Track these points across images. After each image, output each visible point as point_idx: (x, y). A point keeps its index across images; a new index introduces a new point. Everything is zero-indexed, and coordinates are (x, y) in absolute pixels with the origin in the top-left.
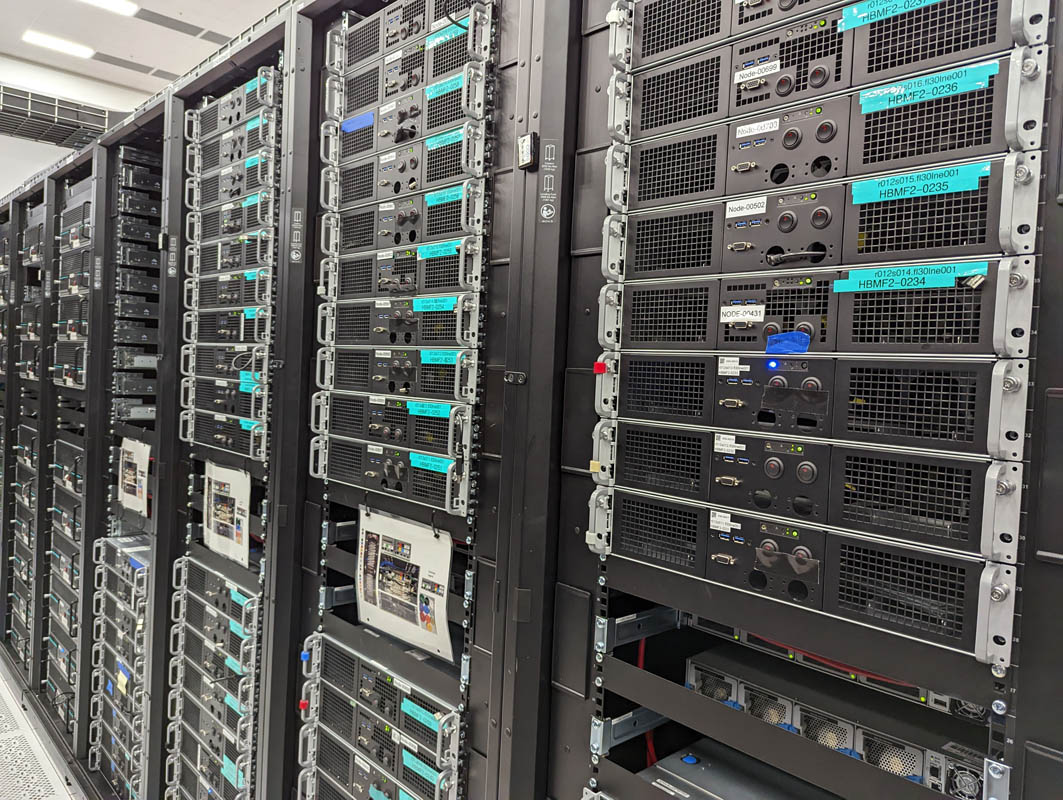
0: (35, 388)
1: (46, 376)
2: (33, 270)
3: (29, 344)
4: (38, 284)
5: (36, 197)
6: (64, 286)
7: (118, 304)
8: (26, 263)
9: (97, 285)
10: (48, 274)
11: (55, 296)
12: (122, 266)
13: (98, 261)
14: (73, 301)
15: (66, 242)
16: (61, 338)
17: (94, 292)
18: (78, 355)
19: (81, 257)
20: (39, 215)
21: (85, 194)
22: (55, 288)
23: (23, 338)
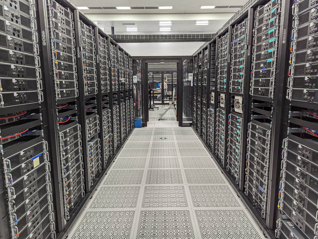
0: (201, 86)
1: (202, 84)
2: (200, 66)
3: (200, 79)
4: (201, 68)
5: (200, 53)
6: (204, 68)
7: (211, 70)
8: (199, 65)
9: (208, 68)
10: (202, 66)
11: (203, 70)
12: (212, 64)
13: (208, 63)
14: (205, 70)
15: (204, 61)
16: (204, 77)
17: (208, 69)
18: (206, 80)
19: (206, 63)
20: (201, 56)
21: (207, 52)
22: (203, 69)
23: (199, 78)
